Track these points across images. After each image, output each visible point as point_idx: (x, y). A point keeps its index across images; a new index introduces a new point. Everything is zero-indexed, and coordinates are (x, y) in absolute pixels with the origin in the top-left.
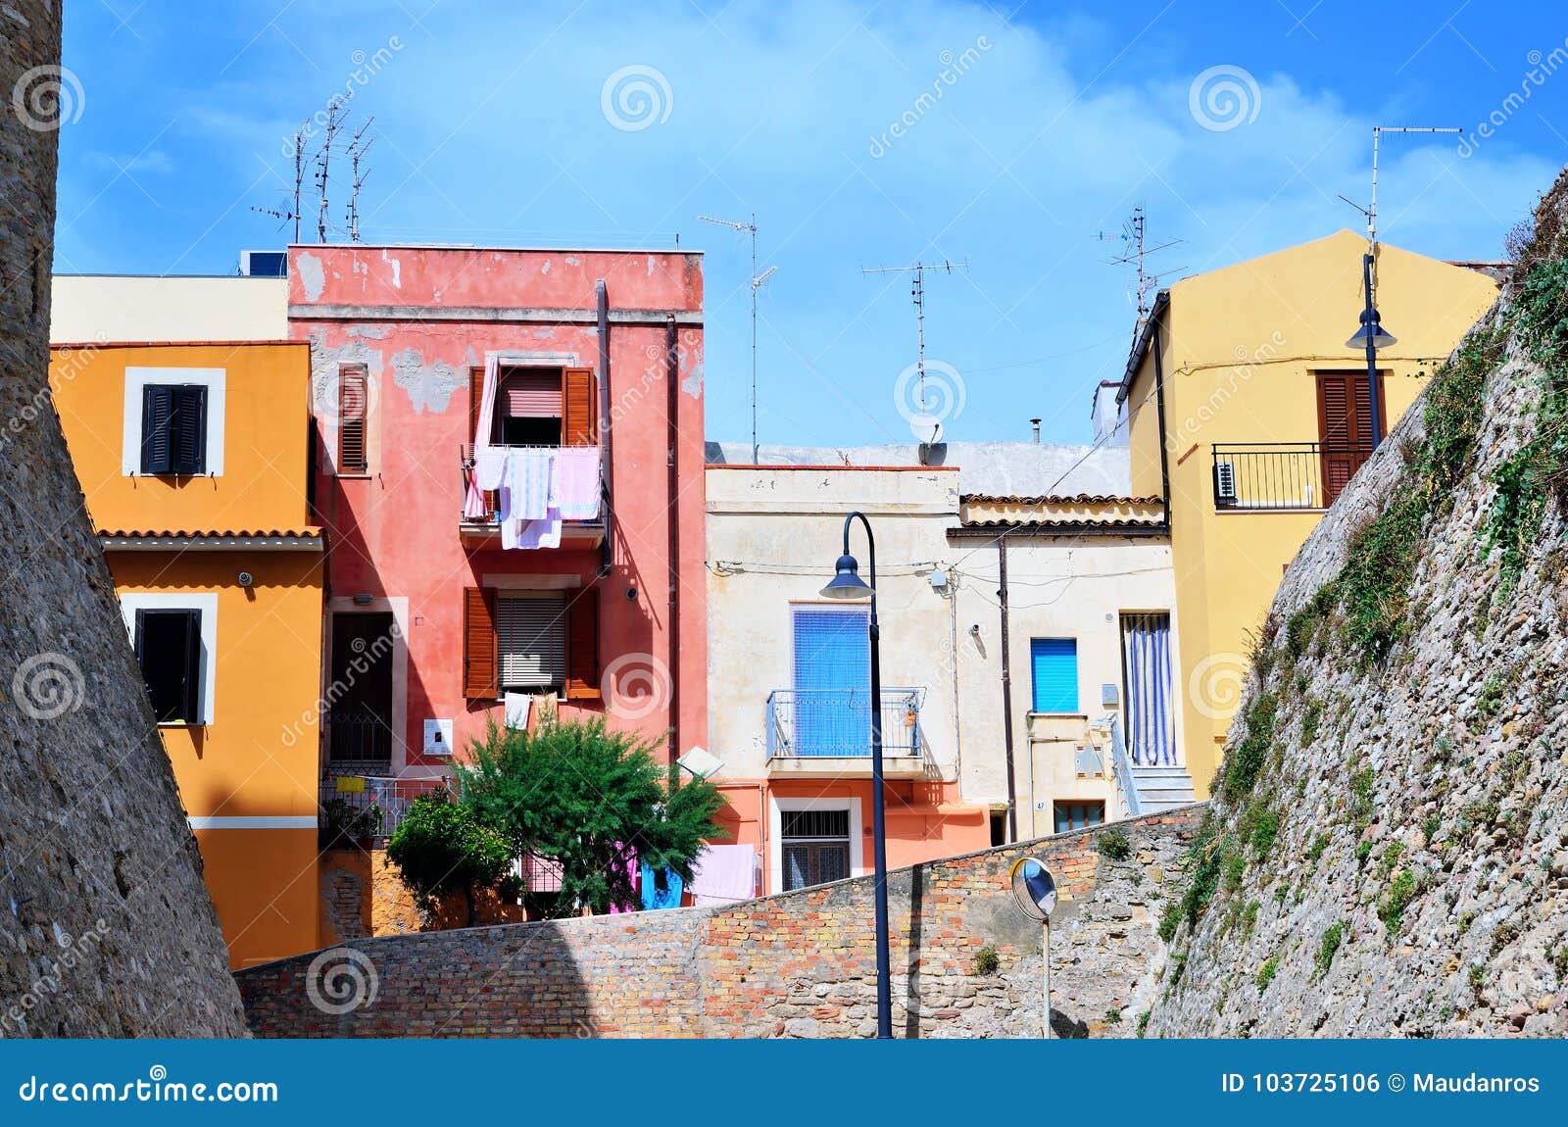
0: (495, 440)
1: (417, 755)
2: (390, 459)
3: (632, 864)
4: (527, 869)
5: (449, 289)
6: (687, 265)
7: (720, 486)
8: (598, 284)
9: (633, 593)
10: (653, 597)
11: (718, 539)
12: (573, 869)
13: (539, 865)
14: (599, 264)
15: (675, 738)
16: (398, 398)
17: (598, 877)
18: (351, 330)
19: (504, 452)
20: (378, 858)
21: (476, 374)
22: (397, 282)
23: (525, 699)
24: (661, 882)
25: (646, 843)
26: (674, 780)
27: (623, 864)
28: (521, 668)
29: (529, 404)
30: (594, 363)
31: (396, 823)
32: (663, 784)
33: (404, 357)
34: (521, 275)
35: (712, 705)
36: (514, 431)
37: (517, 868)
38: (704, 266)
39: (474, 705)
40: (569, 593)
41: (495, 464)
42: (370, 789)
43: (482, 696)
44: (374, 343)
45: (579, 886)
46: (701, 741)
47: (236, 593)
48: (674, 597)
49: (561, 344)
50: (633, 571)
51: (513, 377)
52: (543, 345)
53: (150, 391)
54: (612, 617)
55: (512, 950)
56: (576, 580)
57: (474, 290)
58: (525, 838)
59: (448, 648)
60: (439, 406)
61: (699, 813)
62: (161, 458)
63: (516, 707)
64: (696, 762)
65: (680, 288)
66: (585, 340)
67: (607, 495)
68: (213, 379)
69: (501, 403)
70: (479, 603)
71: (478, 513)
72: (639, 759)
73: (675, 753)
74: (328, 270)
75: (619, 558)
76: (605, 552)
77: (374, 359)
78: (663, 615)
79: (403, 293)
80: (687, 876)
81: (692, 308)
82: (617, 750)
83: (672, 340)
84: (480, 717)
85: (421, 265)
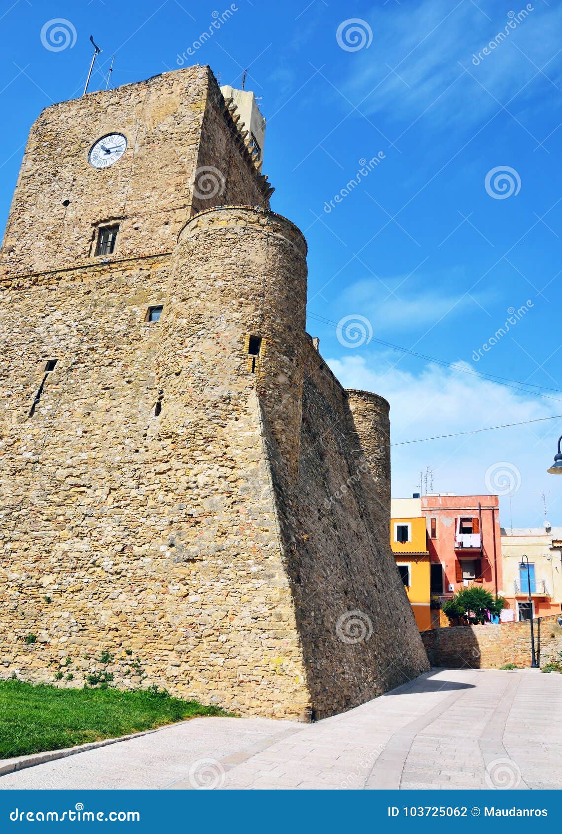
0: (460, 533)
1: (447, 591)
2: (441, 536)
3: (489, 614)
4: (469, 614)
5: (450, 504)
6: (495, 498)
7: (503, 540)
8: (478, 502)
9: (487, 561)
10: (491, 562)
11: (503, 550)
12: (477, 614)
13: (471, 613)
14: (478, 498)
15: (497, 588)
16: (442, 525)
17: (482, 617)
18: (432, 512)
19: (462, 534)
20: (441, 611)
21: (456, 519)
22: (441, 502)
23: (468, 581)
24: (494, 617)
25: (492, 610)
26: (497, 596)
27: (487, 614)
28: (466, 575)
29: (466, 525)
30: (478, 517)
31: (445, 604)
32: (494, 599)
33: (443, 517)
34: (464, 501)
35: (504, 582)
36: (464, 531)
37: (467, 613)
38: (499, 498)
39: (458, 582)
40: (475, 561)
41: (461, 537)
42: (439, 598)
43: (459, 580)
44: (437, 514)
45: (478, 617)
46: (502, 589)
47: (414, 563)
48: (496, 562)
49: (472, 514)
50: (487, 557)
51: (463, 520)
52: (469, 514)
53: (399, 527)
54: (483, 565)
55: (466, 631)
56: (476, 558)
57: (455, 504)
58: (468, 609)
59: (453, 571)
60: (449, 525)
61: (501, 604)
62: (401, 538)
63: (466, 583)
64: (501, 594)
65: (494, 503)
66: (476, 512)
67: (482, 542)
68: (409, 524)
69: (461, 525)
70: (458, 562)
71: (457, 546)
72: (489, 593)
73: (497, 592)
74: (428, 501)
75: (484, 554)
76: (482, 553)
77: (437, 517)
78: (494, 566)
79: (441, 505)
80: (499, 616)
81: (497, 506)
82: (485, 592)
83: (493, 513)
84: (459, 584)
85: (445, 500)
